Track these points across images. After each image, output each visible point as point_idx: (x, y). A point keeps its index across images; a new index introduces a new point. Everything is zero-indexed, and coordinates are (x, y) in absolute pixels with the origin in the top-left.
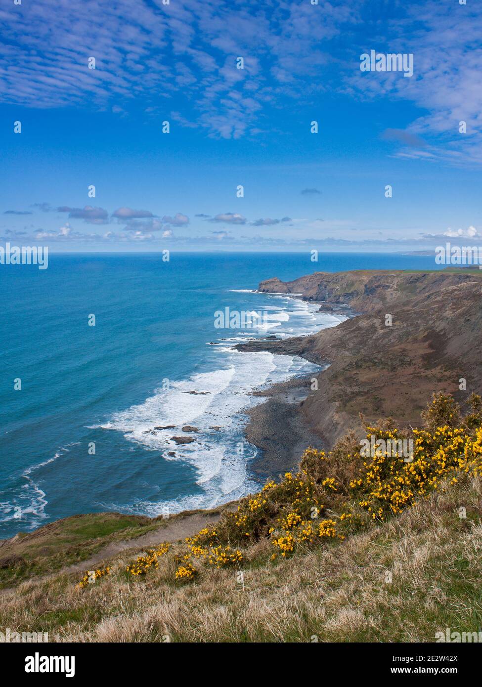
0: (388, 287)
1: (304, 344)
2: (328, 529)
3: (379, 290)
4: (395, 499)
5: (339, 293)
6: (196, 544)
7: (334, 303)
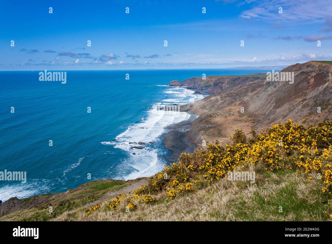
0: (224, 83)
1: (188, 107)
2: (190, 187)
3: (220, 84)
4: (218, 174)
5: (202, 86)
6: (136, 194)
7: (200, 90)
